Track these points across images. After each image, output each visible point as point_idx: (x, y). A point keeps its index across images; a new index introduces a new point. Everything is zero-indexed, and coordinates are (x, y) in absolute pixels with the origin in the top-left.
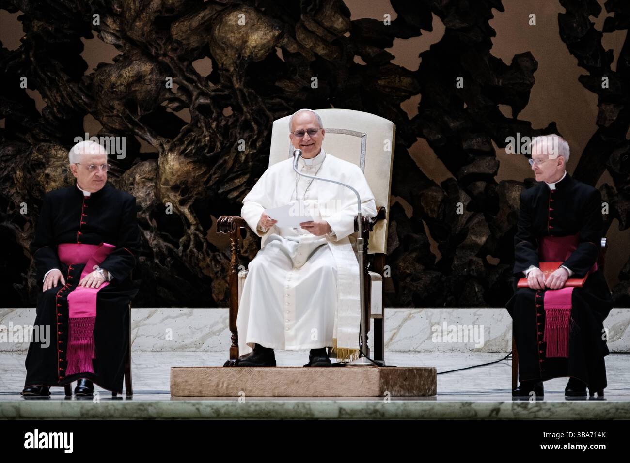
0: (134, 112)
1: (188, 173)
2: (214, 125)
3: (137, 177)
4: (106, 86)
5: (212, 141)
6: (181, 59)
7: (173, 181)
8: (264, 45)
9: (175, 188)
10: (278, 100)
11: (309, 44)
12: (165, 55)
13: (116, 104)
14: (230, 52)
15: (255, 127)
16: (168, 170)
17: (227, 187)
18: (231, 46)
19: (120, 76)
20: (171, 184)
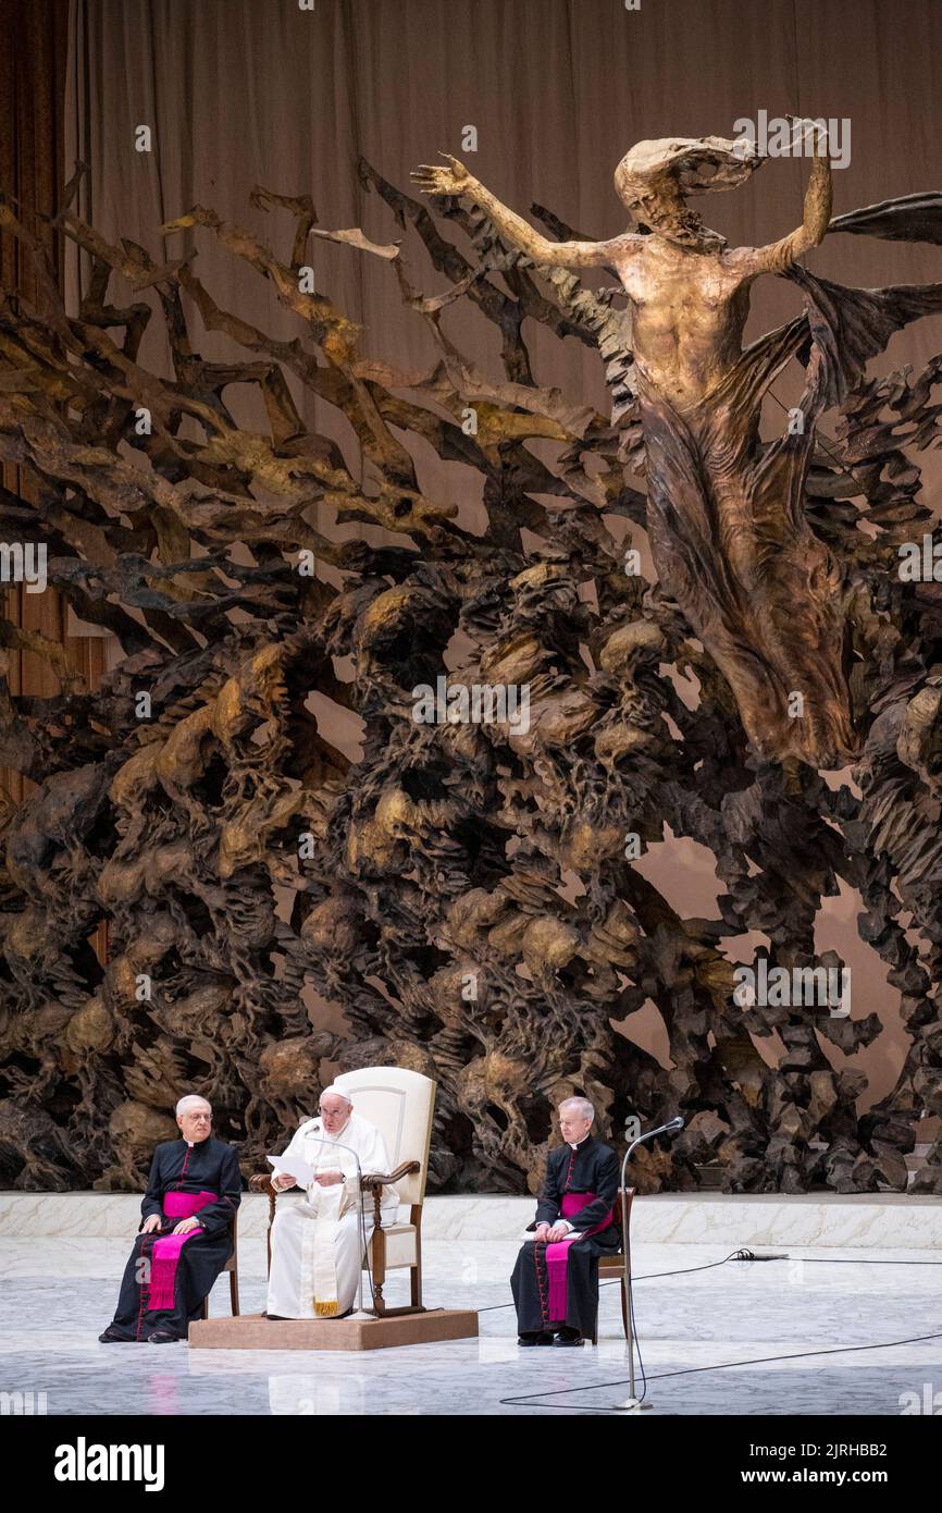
0: (469, 1012)
1: (509, 1071)
2: (528, 1027)
3: (470, 1075)
4: (440, 989)
5: (528, 1040)
6: (502, 964)
7: (496, 1078)
8: (561, 953)
9: (499, 1085)
10: (585, 1002)
11: (600, 951)
12: (487, 960)
13: (452, 1005)
14: (536, 959)
15: (565, 1028)
16: (491, 1069)
17: (544, 1084)
18: (536, 954)
19: (451, 980)
20: (495, 1081)
